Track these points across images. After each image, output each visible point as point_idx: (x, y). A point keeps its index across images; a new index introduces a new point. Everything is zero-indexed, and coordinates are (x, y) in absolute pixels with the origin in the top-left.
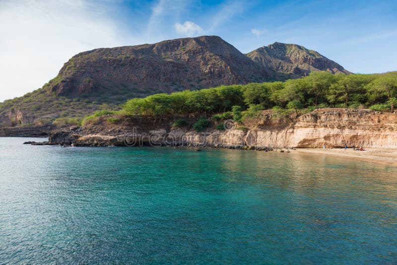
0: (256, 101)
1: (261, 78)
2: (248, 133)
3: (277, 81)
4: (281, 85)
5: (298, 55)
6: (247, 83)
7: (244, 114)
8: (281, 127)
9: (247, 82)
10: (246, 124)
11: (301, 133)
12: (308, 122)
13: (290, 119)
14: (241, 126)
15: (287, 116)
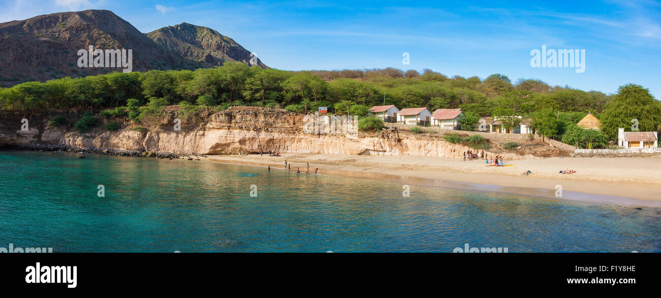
0: (159, 94)
1: (165, 65)
2: (147, 136)
3: (185, 69)
4: (190, 75)
5: (210, 41)
6: (147, 71)
7: (143, 110)
8: (188, 128)
9: (148, 68)
10: (145, 124)
11: (213, 136)
12: (221, 122)
13: (201, 118)
14: (138, 126)
15: (197, 115)
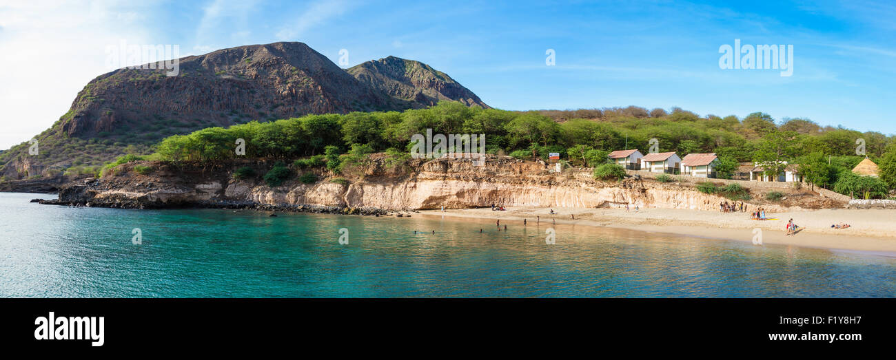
0: (362, 140)
1: (368, 105)
2: (349, 189)
3: (393, 110)
4: (398, 117)
5: (422, 77)
6: (348, 113)
7: (344, 159)
8: (398, 178)
9: (349, 110)
10: (346, 175)
11: (426, 188)
12: (435, 172)
13: (411, 167)
14: (339, 178)
15: (407, 163)
